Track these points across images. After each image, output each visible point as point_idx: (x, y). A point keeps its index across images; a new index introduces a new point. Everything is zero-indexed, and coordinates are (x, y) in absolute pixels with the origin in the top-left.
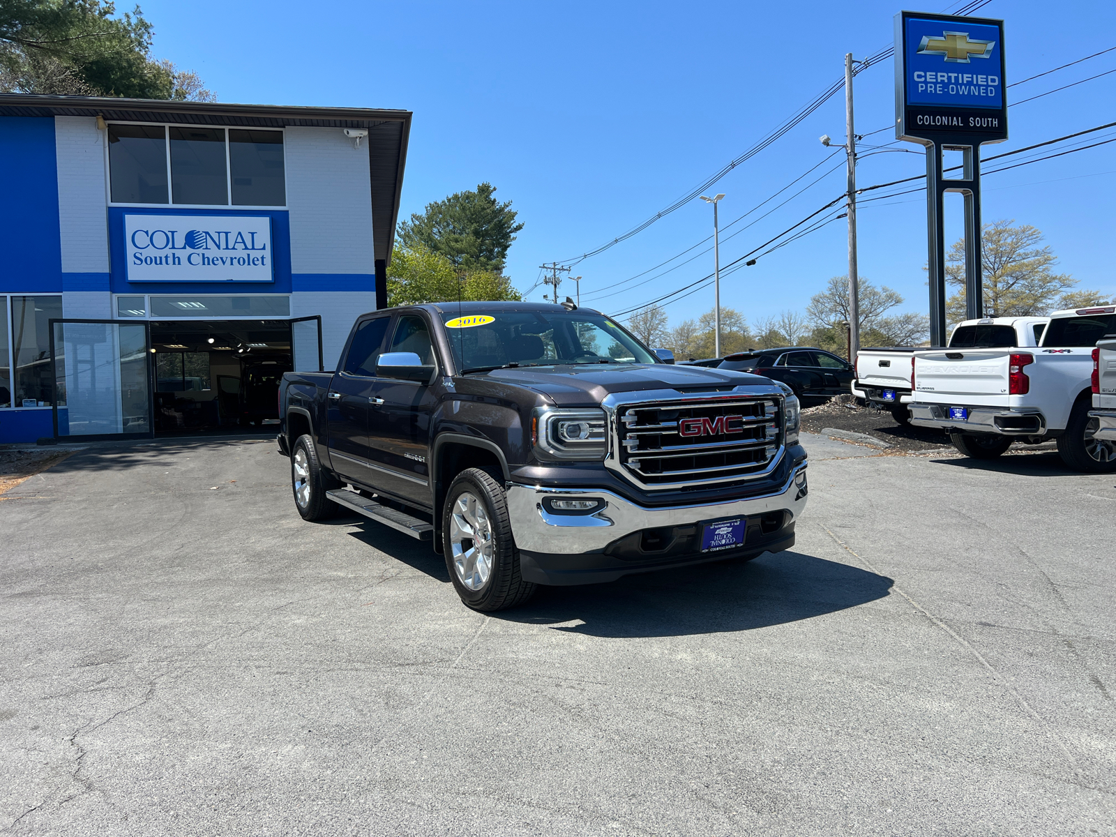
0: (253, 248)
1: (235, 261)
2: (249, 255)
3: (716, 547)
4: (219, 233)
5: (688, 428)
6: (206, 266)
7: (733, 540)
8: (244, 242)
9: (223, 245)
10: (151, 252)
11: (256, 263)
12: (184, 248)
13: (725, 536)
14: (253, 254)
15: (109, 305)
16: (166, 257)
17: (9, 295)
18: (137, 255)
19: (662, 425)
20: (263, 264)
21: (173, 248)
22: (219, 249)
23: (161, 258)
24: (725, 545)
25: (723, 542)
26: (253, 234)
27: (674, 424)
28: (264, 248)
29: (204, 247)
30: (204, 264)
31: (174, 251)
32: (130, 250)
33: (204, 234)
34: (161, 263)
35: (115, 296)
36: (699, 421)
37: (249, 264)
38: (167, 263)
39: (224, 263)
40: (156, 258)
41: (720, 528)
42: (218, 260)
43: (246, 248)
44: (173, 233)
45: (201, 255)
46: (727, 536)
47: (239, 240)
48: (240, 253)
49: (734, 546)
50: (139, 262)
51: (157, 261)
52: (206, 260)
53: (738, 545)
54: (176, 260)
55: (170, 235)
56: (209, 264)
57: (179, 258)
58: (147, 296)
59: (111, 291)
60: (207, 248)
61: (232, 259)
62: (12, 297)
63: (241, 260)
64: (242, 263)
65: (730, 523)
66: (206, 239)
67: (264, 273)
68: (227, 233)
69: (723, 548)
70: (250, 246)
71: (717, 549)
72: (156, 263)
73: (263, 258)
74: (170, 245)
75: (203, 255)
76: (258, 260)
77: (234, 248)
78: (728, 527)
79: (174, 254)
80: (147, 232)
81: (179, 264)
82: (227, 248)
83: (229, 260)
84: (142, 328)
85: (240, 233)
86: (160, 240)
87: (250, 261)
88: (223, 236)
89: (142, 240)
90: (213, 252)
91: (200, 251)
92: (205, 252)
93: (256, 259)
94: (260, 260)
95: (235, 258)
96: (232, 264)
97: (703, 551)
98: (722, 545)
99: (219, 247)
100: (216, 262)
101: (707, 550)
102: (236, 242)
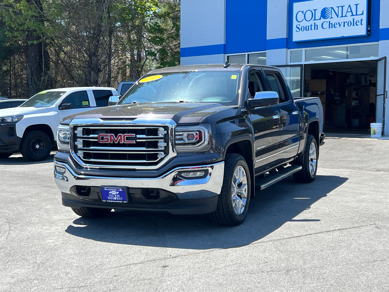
0: (356, 15)
1: (346, 24)
2: (354, 19)
3: (111, 200)
4: (338, 7)
5: (102, 138)
6: (331, 29)
7: (121, 199)
8: (351, 11)
9: (340, 15)
10: (304, 24)
11: (358, 24)
12: (320, 19)
13: (115, 196)
14: (357, 18)
15: (285, 56)
16: (311, 26)
17: (247, 54)
18: (298, 26)
19: (91, 136)
20: (361, 24)
21: (315, 19)
22: (338, 17)
23: (308, 26)
24: (116, 200)
25: (115, 198)
26: (357, 5)
27: (96, 136)
28: (362, 14)
29: (330, 17)
30: (329, 28)
31: (315, 21)
32: (295, 23)
33: (331, 9)
34: (308, 30)
35: (289, 50)
36: (108, 135)
37: (354, 25)
38: (311, 29)
39: (340, 26)
40: (306, 27)
41: (111, 191)
42: (337, 24)
43: (353, 15)
44: (315, 10)
45: (328, 22)
46: (117, 196)
47: (349, 10)
48: (349, 18)
49: (121, 202)
50: (298, 30)
51: (306, 29)
52: (331, 26)
53: (124, 202)
54: (316, 27)
55: (313, 12)
56: (332, 27)
57: (317, 25)
58: (304, 49)
59: (287, 48)
60: (331, 18)
61: (344, 23)
62: (248, 55)
63: (350, 23)
64: (349, 25)
65: (117, 189)
66: (331, 12)
67: (361, 30)
68: (342, 7)
69: (115, 202)
70: (354, 14)
71: (111, 201)
72: (306, 30)
73: (361, 20)
74: (313, 19)
75: (330, 22)
76: (359, 22)
77: (346, 16)
78: (116, 191)
79: (315, 23)
80: (303, 12)
81: (317, 29)
82: (342, 16)
83: (343, 23)
84: (299, 68)
85: (350, 6)
86: (309, 16)
87: (354, 23)
88: (340, 8)
89: (300, 17)
90: (335, 20)
91: (328, 20)
92: (331, 20)
93: (357, 22)
94: (360, 21)
95: (346, 22)
96: (344, 26)
97: (103, 201)
98: (114, 200)
99: (338, 16)
100: (336, 26)
101: (105, 201)
102: (347, 12)
